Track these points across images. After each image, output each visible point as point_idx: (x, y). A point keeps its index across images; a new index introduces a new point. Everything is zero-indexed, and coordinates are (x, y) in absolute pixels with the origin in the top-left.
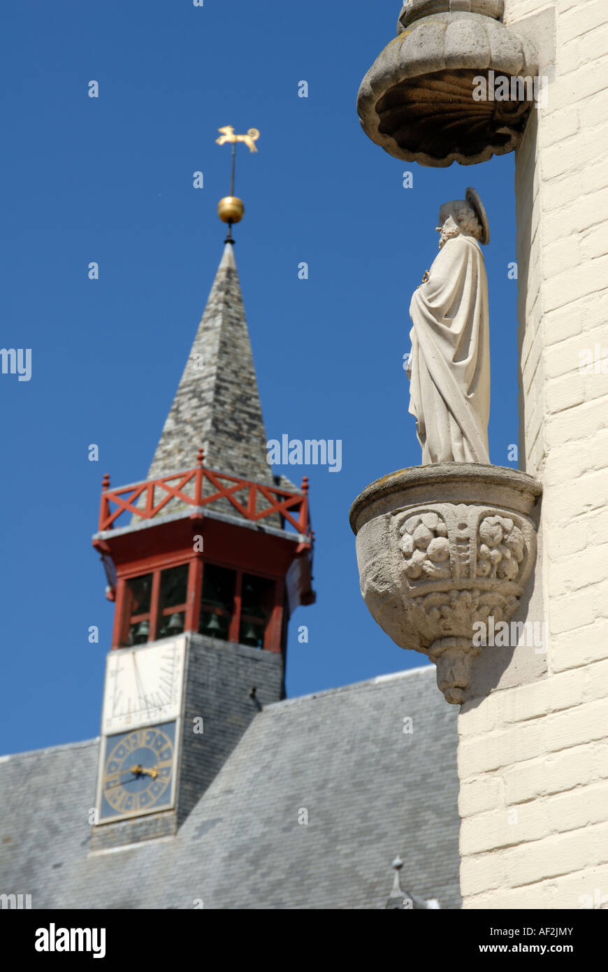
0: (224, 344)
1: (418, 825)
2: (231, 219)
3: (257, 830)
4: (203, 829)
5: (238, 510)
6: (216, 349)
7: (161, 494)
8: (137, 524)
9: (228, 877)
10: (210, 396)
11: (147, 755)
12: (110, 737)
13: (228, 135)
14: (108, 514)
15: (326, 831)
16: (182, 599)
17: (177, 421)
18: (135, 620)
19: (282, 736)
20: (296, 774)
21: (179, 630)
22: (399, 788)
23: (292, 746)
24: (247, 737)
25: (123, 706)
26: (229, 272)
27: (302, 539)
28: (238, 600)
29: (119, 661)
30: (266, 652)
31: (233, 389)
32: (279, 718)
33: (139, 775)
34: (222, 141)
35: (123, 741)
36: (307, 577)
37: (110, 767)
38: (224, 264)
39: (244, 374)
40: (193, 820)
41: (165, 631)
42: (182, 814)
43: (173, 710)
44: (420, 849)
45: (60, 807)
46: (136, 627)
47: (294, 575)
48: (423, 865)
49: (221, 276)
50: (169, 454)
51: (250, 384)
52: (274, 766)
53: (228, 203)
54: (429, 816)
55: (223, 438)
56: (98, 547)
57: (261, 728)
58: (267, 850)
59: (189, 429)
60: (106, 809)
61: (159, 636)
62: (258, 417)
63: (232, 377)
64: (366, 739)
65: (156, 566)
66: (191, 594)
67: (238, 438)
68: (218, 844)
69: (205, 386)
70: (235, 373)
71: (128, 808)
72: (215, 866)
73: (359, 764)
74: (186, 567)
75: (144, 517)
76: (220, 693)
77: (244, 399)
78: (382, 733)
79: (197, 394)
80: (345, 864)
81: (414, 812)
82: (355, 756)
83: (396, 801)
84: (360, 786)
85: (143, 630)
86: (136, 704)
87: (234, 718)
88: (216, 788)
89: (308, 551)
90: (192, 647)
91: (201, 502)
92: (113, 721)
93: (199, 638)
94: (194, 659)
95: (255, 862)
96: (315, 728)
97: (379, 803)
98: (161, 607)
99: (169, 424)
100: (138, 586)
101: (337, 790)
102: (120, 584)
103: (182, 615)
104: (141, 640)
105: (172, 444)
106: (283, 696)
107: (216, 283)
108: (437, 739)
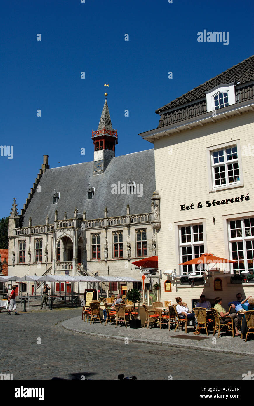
0: (106, 112)
1: (132, 173)
2: (106, 96)
3: (113, 173)
4: (107, 173)
5: (109, 134)
6: (105, 113)
7: (100, 132)
8: (96, 136)
9: (110, 178)
10: (105, 119)
11: (99, 164)
12: (95, 162)
13: (105, 85)
14: (93, 135)
15: (121, 173)
16: (103, 145)
17: (101, 122)
18: (97, 147)
19: (115, 161)
20: (117, 166)
21: (103, 149)
22: (129, 168)
23: (116, 163)
24: (111, 161)
25: (96, 158)
26: (106, 103)
27: (116, 137)
28: (109, 145)
29: (95, 153)
30: (113, 151)
31: (107, 118)
32: (115, 159)
33: (99, 166)
34: (104, 86)
35: (96, 162)
36: (117, 141)
37: (95, 165)
38: (105, 102)
39: (109, 116)
40: (105, 172)
41: (101, 149)
42: (104, 171)
43: (102, 159)
44: (132, 175)
45: (89, 169)
46: (97, 148)
47: (116, 141)
48: (132, 177)
49: (105, 103)
50: (100, 127)
51: (109, 117)
52: (115, 165)
53: (106, 94)
54: (133, 172)
55: (106, 125)
56: (92, 139)
57: (113, 160)
58: (114, 175)
59: (102, 123)
60: (95, 170)
61: (100, 150)
62: (110, 122)
63: (107, 117)
64: (125, 162)
65: (99, 141)
66: (104, 145)
67: (108, 125)
68: (109, 174)
69: (104, 118)
70: (108, 116)
71: (98, 170)
72: (108, 177)
73: (125, 165)
74: (103, 141)
75: (97, 135)
76: (108, 156)
77: (109, 119)
78: (127, 161)
79: (103, 119)
80: (123, 177)
81: (131, 171)
82: (124, 164)
83: (129, 170)
84: (125, 168)
85: (98, 149)
86: (98, 158)
87: (109, 159)
88: (108, 168)
89: (117, 138)
90: (104, 151)
91: (104, 133)
92: (95, 160)
93: (105, 150)
94: (104, 152)
95: (113, 177)
96: (119, 161)
97: (127, 170)
98: (100, 146)
99: (100, 123)
100: (97, 144)
101: (122, 168)
102: (95, 143)
103: (103, 147)
104: (98, 150)
105: (100, 125)
106: (115, 157)
107: (105, 104)
108: (134, 162)
